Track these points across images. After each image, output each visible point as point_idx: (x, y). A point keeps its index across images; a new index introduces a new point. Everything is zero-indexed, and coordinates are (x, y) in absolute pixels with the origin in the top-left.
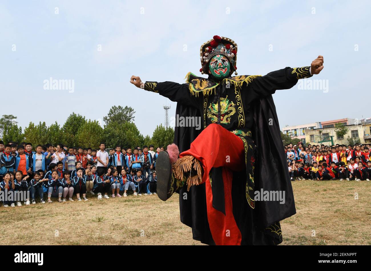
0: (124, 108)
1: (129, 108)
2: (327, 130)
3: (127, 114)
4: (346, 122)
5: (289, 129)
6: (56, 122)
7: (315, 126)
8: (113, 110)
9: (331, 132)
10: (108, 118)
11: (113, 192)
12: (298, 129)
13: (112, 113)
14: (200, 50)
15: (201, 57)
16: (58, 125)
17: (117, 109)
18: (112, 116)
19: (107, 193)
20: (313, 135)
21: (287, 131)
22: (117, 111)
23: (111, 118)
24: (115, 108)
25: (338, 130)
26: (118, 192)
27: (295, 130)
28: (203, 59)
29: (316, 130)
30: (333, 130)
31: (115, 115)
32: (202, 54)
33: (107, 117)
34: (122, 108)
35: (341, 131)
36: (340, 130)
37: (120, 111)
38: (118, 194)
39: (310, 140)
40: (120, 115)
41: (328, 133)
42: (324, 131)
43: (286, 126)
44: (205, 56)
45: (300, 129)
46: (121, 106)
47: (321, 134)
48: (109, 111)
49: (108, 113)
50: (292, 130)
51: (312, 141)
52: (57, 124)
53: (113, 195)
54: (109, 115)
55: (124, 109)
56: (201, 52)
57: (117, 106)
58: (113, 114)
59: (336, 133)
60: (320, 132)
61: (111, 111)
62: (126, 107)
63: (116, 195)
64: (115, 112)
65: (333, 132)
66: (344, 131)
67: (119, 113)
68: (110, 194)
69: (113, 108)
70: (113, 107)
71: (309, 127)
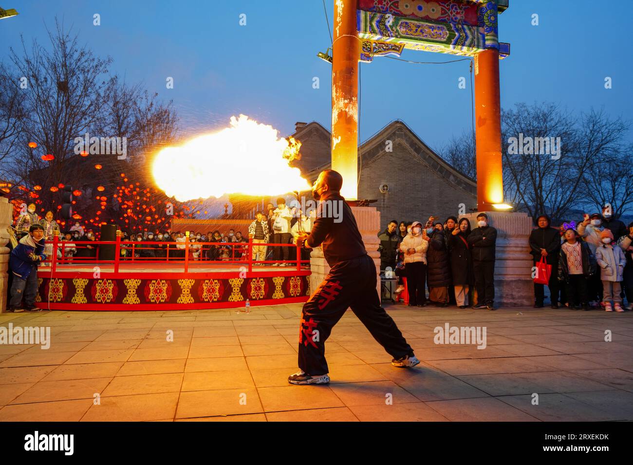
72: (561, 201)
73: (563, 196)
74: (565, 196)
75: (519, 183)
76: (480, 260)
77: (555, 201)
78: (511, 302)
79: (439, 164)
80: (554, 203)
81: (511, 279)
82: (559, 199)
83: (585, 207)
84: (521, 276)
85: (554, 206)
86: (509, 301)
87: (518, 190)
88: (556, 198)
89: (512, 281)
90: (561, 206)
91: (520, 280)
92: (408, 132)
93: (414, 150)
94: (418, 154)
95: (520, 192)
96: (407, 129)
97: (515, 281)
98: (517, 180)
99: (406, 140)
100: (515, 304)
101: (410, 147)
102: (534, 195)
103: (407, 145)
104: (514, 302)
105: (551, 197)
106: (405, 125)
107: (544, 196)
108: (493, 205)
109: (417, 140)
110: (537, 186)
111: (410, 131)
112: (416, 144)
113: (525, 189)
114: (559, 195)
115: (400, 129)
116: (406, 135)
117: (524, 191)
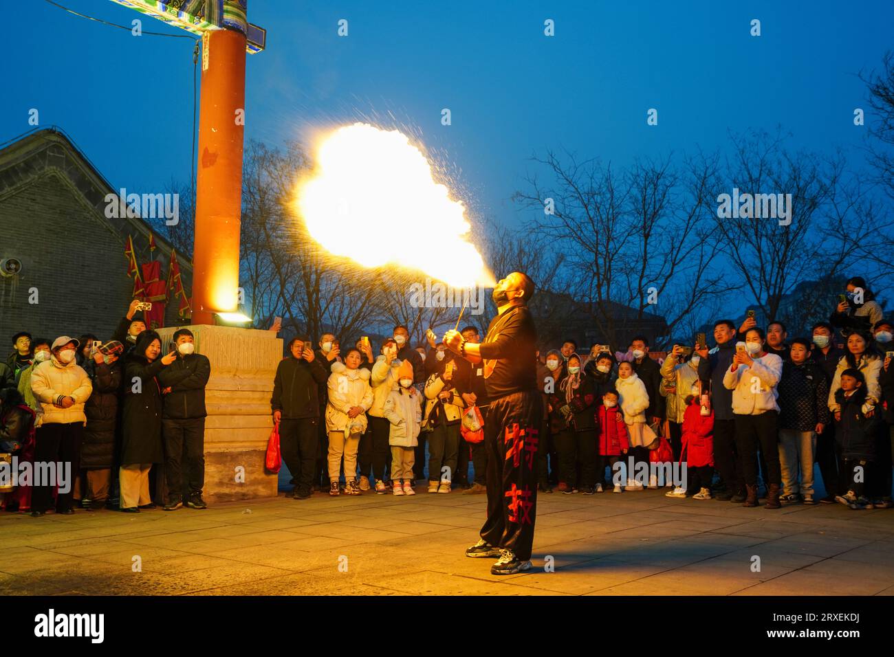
72: (348, 317)
73: (351, 308)
74: (354, 309)
75: (285, 281)
76: (186, 416)
77: (339, 319)
78: (236, 493)
79: (136, 229)
80: (337, 319)
81: (240, 450)
82: (346, 313)
83: (382, 328)
84: (257, 444)
85: (337, 325)
86: (233, 491)
87: (282, 293)
88: (341, 312)
89: (241, 454)
90: (348, 324)
91: (255, 451)
92: (74, 157)
93: (86, 195)
94: (95, 205)
95: (284, 298)
96: (74, 149)
97: (247, 453)
98: (280, 275)
99: (69, 173)
100: (244, 495)
101: (76, 188)
102: (306, 304)
103: (71, 184)
104: (243, 491)
105: (334, 309)
106: (68, 141)
107: (323, 306)
108: (219, 314)
109: (93, 176)
110: (311, 289)
111: (79, 155)
112: (90, 183)
113: (294, 292)
114: (345, 306)
115: (57, 147)
116: (69, 163)
117: (293, 297)
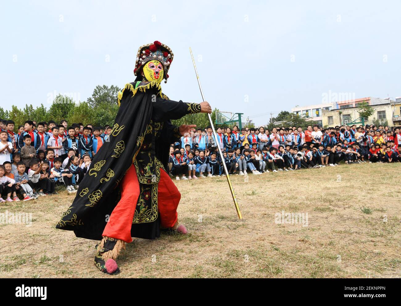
0: (109, 87)
1: (116, 87)
2: (348, 110)
3: (114, 94)
4: (368, 101)
5: (300, 110)
6: (42, 104)
7: (331, 107)
8: (97, 90)
9: (354, 113)
10: (93, 99)
11: (190, 174)
12: (310, 110)
13: (97, 93)
14: (137, 51)
15: (138, 59)
16: (44, 108)
17: (102, 88)
18: (97, 97)
19: (184, 175)
20: (332, 117)
21: (297, 112)
22: (102, 91)
23: (96, 99)
24: (99, 88)
25: (362, 111)
26: (194, 173)
27: (307, 111)
28: (139, 61)
29: (335, 111)
30: (355, 110)
31: (100, 96)
32: (139, 55)
33: (91, 98)
34: (107, 88)
35: (366, 112)
36: (365, 110)
37: (105, 91)
38: (195, 176)
39: (328, 122)
40: (106, 95)
41: (349, 114)
42: (345, 112)
43: (296, 107)
44: (142, 58)
45: (313, 109)
46: (106, 85)
47: (342, 115)
48: (93, 92)
49: (93, 94)
50: (303, 111)
51: (330, 123)
52: (43, 106)
53: (190, 177)
54: (94, 96)
55: (109, 89)
56: (139, 53)
57: (102, 86)
58: (98, 95)
59: (359, 114)
60: (340, 113)
61: (95, 91)
62: (112, 87)
63: (192, 176)
64: (99, 92)
65: (356, 113)
66: (369, 111)
67: (104, 93)
68: (187, 176)
69: (97, 88)
70: (97, 86)
71: (323, 108)
